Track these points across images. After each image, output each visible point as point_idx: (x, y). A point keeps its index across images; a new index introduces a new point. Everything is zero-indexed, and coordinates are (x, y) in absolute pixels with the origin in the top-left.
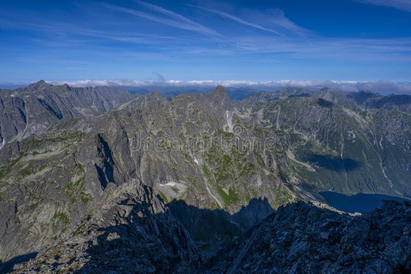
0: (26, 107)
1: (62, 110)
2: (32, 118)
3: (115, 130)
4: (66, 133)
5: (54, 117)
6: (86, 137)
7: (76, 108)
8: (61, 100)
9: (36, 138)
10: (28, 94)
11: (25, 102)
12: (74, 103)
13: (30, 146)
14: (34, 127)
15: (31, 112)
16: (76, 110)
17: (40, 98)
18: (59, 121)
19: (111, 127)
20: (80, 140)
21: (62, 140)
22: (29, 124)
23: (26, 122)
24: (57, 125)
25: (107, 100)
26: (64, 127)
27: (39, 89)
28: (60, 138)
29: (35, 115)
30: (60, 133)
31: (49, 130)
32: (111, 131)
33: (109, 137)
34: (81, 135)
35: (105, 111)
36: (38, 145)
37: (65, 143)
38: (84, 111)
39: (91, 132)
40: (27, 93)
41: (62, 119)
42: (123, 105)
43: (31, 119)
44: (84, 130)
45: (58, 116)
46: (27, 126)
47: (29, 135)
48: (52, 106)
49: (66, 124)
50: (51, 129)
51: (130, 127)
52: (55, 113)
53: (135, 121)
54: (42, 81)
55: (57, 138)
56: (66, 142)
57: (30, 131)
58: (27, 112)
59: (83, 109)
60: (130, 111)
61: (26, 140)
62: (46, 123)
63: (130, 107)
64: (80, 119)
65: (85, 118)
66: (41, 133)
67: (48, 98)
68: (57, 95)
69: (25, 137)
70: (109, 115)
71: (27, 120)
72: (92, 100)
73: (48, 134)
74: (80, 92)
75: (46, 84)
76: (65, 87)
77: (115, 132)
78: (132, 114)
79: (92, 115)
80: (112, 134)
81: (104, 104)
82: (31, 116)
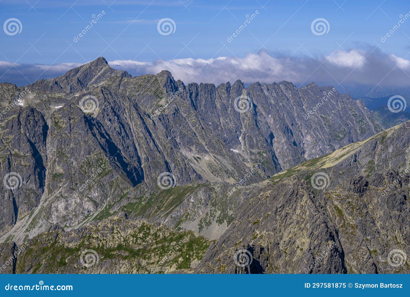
0: (49, 139)
1: (143, 157)
2: (61, 175)
3: (307, 241)
4: (146, 235)
5: (118, 177)
6: (205, 254)
7: (184, 152)
8: (144, 123)
9: (62, 240)
10: (59, 100)
11: (49, 123)
12: (183, 136)
13: (44, 262)
14: (61, 205)
15: (61, 154)
16: (184, 158)
17: (90, 115)
18: (131, 191)
19: (293, 229)
20: (186, 264)
21: (134, 254)
22: (50, 192)
23: (42, 185)
24: (125, 202)
25: (287, 131)
26: (143, 212)
27: (90, 84)
28: (126, 250)
29: (69, 166)
30: (130, 231)
31: (100, 218)
32: (291, 242)
33: (280, 262)
34: (190, 245)
35: (277, 167)
36: (65, 264)
37: (139, 266)
38: (210, 165)
39: (225, 240)
40: (57, 95)
41: (142, 186)
42: (338, 153)
43: (56, 177)
44: (201, 228)
45: (129, 174)
46: (43, 197)
47: (43, 229)
48: (117, 140)
49: (149, 204)
50: (104, 215)
51: (358, 233)
52: (124, 165)
53: (380, 213)
54: (102, 61)
55: (120, 247)
56: (144, 263)
57: (48, 216)
58: (50, 156)
59: (207, 158)
60: (363, 173)
61: (34, 241)
62: (95, 194)
63: (364, 161)
64: (192, 190)
65: (208, 188)
66: (76, 225)
67: (111, 115)
68: (136, 107)
69: (33, 234)
70: (290, 182)
71: (47, 182)
72: (238, 128)
73: (97, 231)
74: (203, 99)
75: (112, 70)
76: (163, 80)
77: (306, 247)
78: (371, 186)
79: (231, 181)
80: (293, 253)
81: (275, 145)
82: (59, 169)
